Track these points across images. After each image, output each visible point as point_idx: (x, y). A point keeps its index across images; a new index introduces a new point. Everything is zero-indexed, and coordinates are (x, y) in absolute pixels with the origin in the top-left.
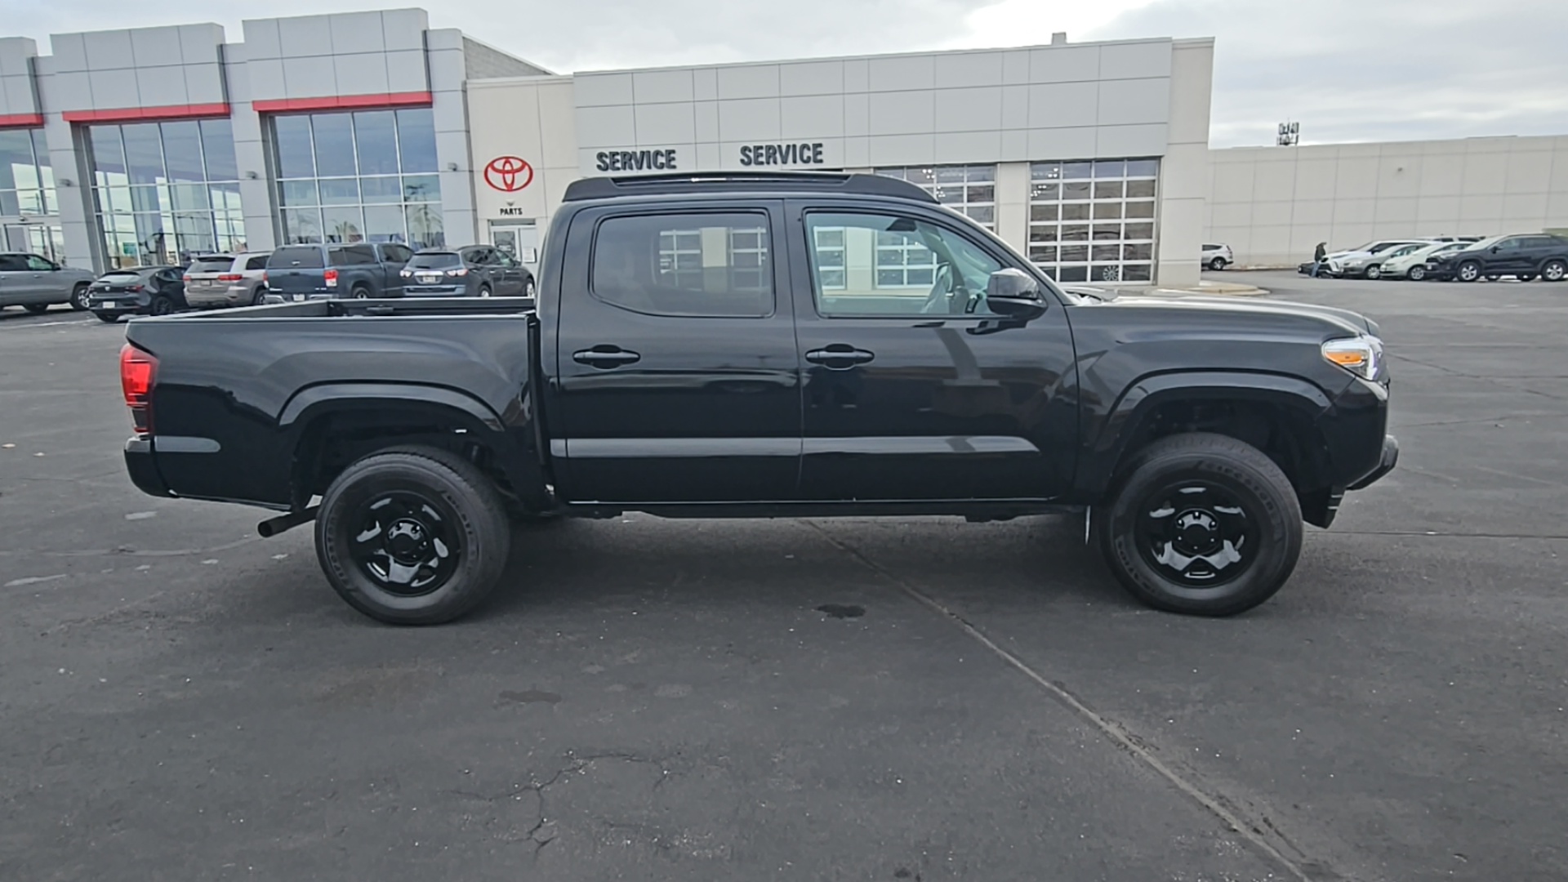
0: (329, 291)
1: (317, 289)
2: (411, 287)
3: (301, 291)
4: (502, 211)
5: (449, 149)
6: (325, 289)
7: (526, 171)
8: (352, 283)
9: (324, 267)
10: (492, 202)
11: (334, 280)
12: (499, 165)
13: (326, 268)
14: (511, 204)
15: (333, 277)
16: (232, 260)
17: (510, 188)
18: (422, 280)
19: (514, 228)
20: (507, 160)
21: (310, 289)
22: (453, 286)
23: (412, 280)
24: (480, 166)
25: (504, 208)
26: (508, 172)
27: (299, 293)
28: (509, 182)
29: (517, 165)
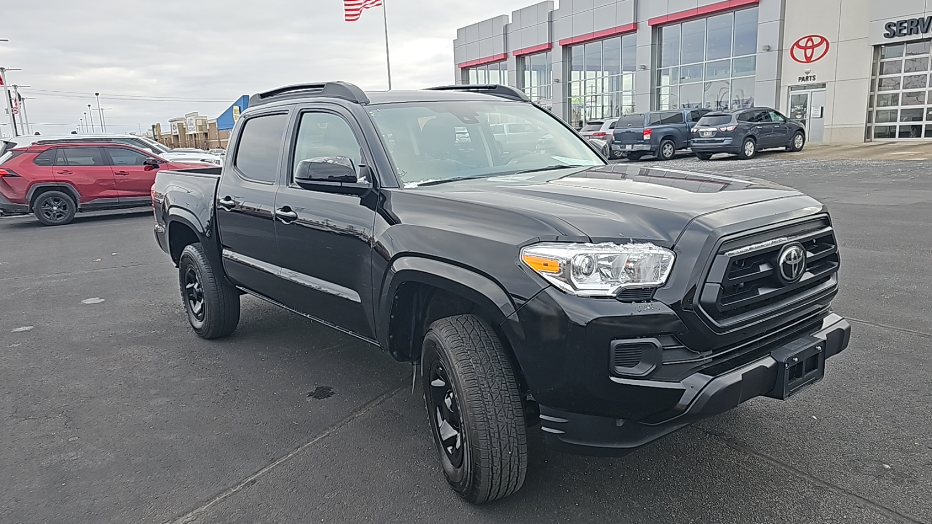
0: (646, 142)
1: (639, 141)
2: (696, 139)
3: (631, 143)
4: (800, 78)
5: (767, 35)
6: (643, 141)
7: (824, 44)
8: (662, 137)
9: (644, 127)
10: (793, 72)
11: (649, 135)
12: (802, 43)
13: (645, 128)
14: (807, 73)
15: (649, 133)
16: (602, 123)
17: (808, 60)
18: (703, 135)
19: (808, 92)
20: (810, 38)
21: (635, 141)
22: (723, 139)
23: (697, 135)
24: (788, 45)
25: (802, 77)
26: (810, 47)
27: (629, 144)
28: (809, 55)
29: (817, 41)
